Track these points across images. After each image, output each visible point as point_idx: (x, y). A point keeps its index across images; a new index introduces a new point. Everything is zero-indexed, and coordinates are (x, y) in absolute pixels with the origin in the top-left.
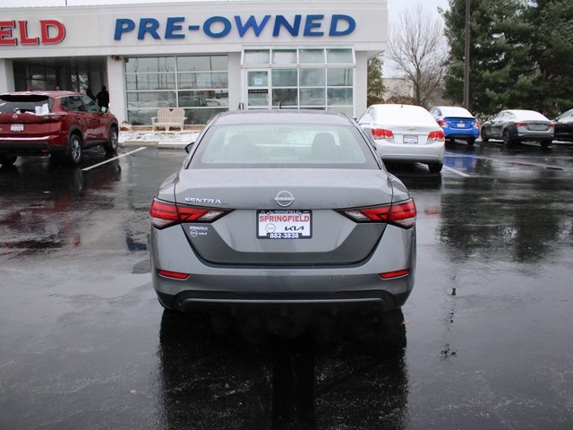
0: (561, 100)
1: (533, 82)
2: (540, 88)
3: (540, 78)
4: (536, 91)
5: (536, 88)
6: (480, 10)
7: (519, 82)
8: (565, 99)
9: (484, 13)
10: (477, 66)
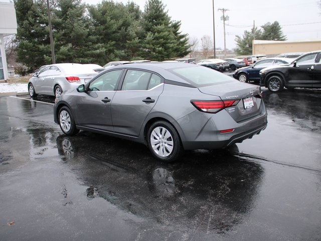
0: (83, 59)
1: (68, 50)
2: (71, 53)
3: (71, 48)
4: (69, 55)
5: (69, 53)
6: (32, 10)
7: (61, 51)
8: (85, 58)
9: (34, 12)
10: (35, 43)
